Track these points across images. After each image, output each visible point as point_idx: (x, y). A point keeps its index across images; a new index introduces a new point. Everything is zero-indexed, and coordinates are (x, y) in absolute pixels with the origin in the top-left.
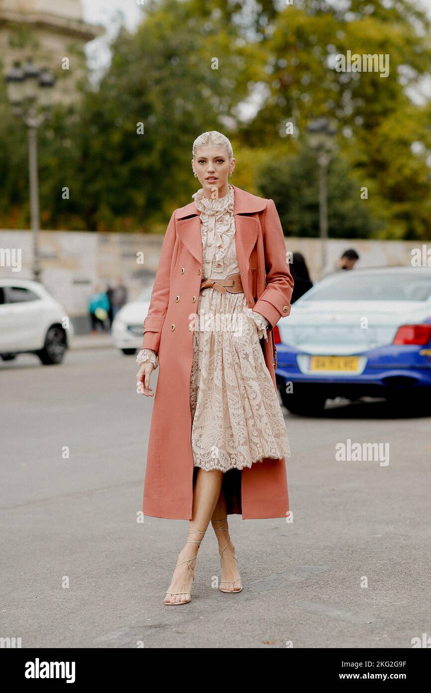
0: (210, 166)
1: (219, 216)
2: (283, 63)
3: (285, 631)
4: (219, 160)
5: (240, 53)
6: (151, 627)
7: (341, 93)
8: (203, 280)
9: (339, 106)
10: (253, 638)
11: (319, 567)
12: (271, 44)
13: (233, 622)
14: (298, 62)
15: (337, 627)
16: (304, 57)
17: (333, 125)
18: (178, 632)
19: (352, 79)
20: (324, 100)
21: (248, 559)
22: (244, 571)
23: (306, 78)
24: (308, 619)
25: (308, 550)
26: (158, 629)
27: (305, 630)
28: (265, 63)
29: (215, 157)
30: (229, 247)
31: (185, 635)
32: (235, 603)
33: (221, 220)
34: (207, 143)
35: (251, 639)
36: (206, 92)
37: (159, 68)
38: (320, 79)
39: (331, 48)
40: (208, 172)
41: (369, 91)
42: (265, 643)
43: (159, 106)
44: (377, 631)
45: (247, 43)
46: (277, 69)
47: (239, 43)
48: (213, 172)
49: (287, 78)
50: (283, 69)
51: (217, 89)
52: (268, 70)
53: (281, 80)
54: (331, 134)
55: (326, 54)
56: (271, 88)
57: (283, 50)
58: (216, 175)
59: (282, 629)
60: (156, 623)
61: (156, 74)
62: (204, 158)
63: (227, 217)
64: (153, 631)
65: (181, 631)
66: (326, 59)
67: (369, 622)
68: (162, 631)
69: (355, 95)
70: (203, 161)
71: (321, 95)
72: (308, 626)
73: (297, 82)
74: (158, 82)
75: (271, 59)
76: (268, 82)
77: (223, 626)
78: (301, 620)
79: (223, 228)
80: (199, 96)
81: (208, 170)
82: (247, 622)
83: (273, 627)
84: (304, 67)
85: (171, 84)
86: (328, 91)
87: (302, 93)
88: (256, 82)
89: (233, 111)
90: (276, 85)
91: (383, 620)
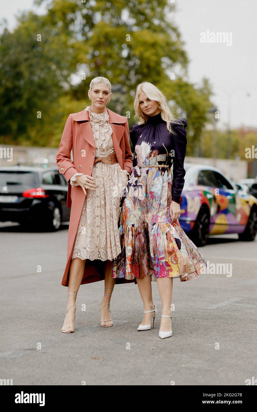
0: (101, 95)
1: (102, 124)
2: (97, 53)
3: (104, 353)
4: (105, 93)
5: (72, 47)
6: (28, 350)
7: (129, 71)
8: (96, 158)
9: (128, 79)
10: (87, 356)
11: (121, 321)
12: (91, 42)
13: (75, 348)
14: (106, 52)
15: (133, 351)
16: (109, 50)
17: (125, 89)
18: (43, 353)
19: (135, 64)
20: (119, 75)
21: (81, 316)
22: (79, 322)
23: (109, 62)
24: (117, 347)
25: (115, 312)
26: (31, 351)
27: (116, 352)
28: (87, 53)
29: (104, 90)
30: (109, 141)
31: (48, 354)
32: (75, 338)
33: (102, 126)
34: (101, 82)
35: (85, 357)
36: (54, 67)
37: (28, 52)
38: (118, 63)
39: (124, 46)
40: (99, 98)
41: (145, 70)
42: (93, 359)
43: (26, 74)
44: (157, 354)
45: (77, 41)
46: (94, 56)
47: (72, 41)
48: (102, 99)
49: (99, 61)
50: (97, 57)
51: (59, 66)
52: (88, 57)
53: (96, 63)
54: (124, 93)
55: (121, 49)
56: (90, 67)
57: (97, 46)
58: (103, 100)
59: (103, 352)
60: (30, 347)
61: (26, 56)
62: (98, 90)
63: (106, 124)
64: (29, 352)
65: (45, 352)
66: (121, 52)
67: (151, 349)
68: (34, 352)
69: (137, 73)
70: (97, 92)
71: (118, 72)
72: (117, 350)
73: (105, 64)
74: (26, 60)
75: (91, 50)
76: (88, 63)
77: (69, 349)
78: (113, 347)
79: (104, 130)
80: (49, 68)
81: (99, 97)
82: (83, 348)
83: (97, 351)
84: (109, 56)
85: (34, 61)
86: (122, 70)
87: (107, 70)
88: (81, 63)
89: (68, 79)
90: (93, 65)
91: (160, 348)
